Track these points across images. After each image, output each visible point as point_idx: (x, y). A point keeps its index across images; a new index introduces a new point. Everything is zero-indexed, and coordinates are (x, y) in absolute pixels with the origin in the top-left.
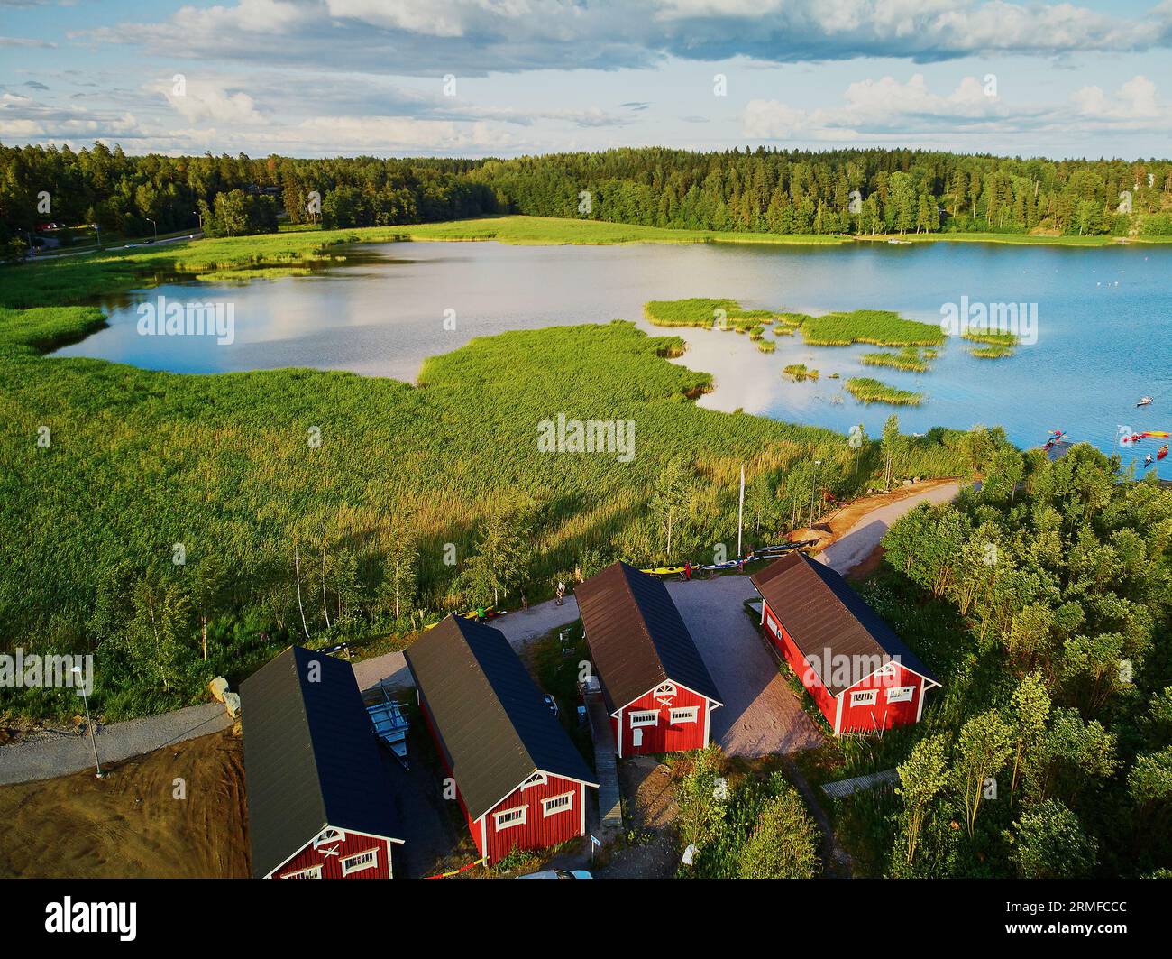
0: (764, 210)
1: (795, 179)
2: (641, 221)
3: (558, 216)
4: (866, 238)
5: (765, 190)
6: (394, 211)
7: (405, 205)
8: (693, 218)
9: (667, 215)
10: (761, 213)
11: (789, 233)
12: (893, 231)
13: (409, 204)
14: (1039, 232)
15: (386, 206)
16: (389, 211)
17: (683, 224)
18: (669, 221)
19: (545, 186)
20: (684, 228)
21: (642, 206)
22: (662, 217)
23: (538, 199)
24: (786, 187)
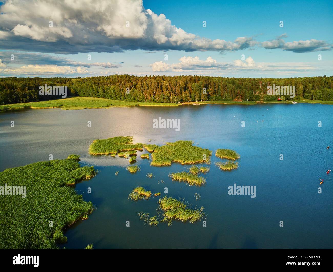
0: (154, 95)
1: (164, 85)
2: (117, 99)
3: (91, 97)
4: (186, 103)
5: (155, 89)
6: (28, 97)
7: (33, 95)
8: (133, 98)
9: (125, 97)
10: (154, 96)
11: (162, 102)
12: (194, 101)
13: (34, 95)
14: (236, 100)
15: (25, 96)
16: (26, 97)
17: (129, 100)
18: (125, 99)
19: (87, 87)
20: (130, 101)
21: (117, 94)
22: (123, 97)
23: (84, 92)
24: (162, 88)
